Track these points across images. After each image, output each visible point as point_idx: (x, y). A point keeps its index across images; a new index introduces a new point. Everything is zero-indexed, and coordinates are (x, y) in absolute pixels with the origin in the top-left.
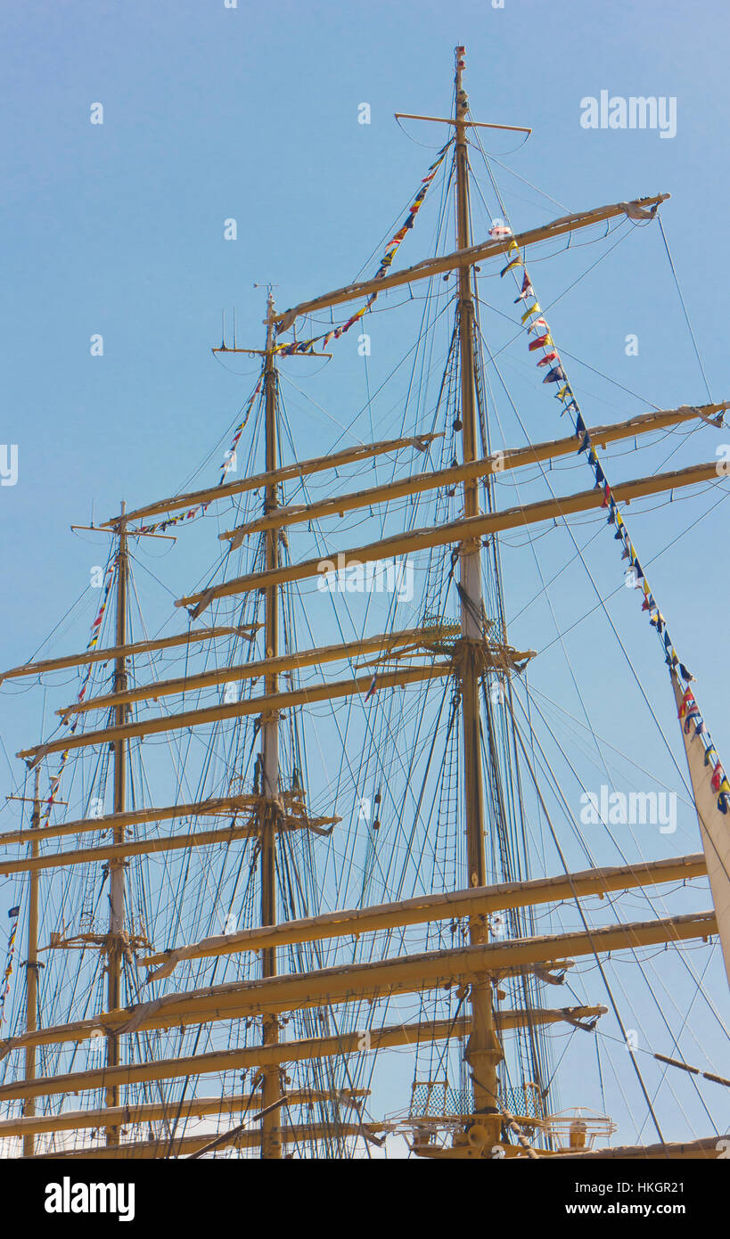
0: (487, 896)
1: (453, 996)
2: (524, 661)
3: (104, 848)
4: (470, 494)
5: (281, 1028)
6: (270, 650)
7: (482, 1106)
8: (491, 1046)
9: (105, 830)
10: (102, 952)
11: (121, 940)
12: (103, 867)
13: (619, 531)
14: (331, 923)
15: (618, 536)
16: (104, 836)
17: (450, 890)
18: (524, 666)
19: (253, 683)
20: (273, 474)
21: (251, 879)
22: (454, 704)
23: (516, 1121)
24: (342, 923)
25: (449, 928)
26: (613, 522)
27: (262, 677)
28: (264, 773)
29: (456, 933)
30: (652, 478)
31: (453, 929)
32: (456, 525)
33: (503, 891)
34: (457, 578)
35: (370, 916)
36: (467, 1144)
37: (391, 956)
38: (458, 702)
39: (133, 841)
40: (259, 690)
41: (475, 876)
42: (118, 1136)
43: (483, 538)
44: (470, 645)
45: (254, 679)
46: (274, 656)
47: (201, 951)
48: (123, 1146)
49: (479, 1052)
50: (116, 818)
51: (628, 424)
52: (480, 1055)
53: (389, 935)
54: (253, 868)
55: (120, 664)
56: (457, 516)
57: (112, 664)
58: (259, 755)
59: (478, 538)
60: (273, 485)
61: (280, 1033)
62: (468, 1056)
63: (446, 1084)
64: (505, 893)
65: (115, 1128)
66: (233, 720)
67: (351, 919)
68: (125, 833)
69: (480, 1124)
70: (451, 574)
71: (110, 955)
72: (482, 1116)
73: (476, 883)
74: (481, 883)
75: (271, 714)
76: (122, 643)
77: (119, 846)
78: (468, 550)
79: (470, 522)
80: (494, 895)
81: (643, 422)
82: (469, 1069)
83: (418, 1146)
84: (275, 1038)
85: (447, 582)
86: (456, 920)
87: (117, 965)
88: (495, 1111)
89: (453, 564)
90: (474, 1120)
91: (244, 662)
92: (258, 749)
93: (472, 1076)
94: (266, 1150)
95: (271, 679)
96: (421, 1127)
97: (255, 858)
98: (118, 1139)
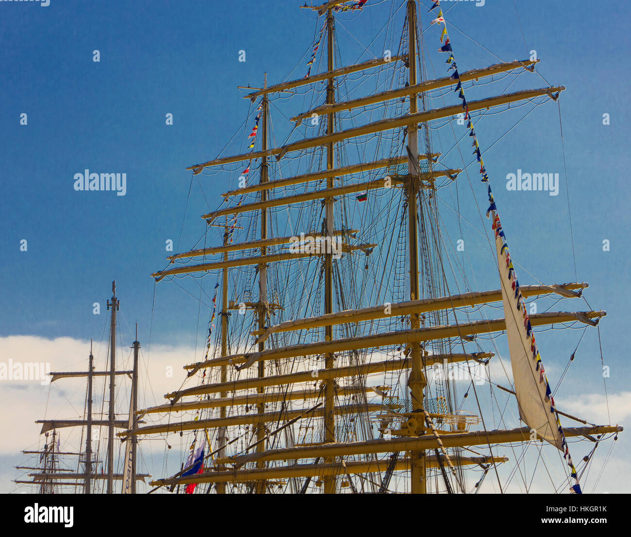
0: (418, 305)
1: (402, 354)
2: (456, 174)
3: (256, 258)
4: (413, 101)
5: (335, 360)
6: (329, 165)
7: (416, 408)
8: (421, 379)
9: (256, 248)
10: (255, 312)
11: (264, 306)
12: (256, 267)
13: (472, 132)
14: (344, 316)
15: (471, 134)
16: (256, 251)
17: (401, 301)
18: (456, 176)
19: (321, 182)
20: (331, 73)
21: (320, 283)
22: (405, 207)
23: (430, 417)
24: (349, 316)
25: (400, 320)
26: (470, 127)
27: (326, 179)
28: (326, 228)
29: (404, 322)
30: (500, 97)
31: (402, 321)
32: (406, 117)
33: (426, 302)
34: (406, 143)
35: (362, 313)
36: (407, 428)
37: (374, 333)
38: (407, 206)
39: (271, 254)
40: (324, 186)
41: (413, 295)
42: (264, 408)
43: (419, 124)
44: (412, 178)
45: (321, 180)
46: (331, 168)
47: (281, 329)
48: (266, 414)
49: (414, 382)
50: (262, 242)
51: (488, 69)
52: (415, 383)
53: (372, 322)
54: (321, 277)
55: (264, 159)
56: (406, 112)
57: (260, 159)
58: (324, 219)
59: (416, 124)
60: (332, 78)
61: (334, 363)
62: (409, 383)
63: (398, 397)
64: (427, 303)
65: (262, 404)
66: (311, 201)
67: (353, 315)
68: (267, 249)
69: (414, 418)
70: (403, 141)
71: (259, 314)
72: (415, 414)
73: (413, 298)
74: (416, 298)
75: (329, 198)
76: (265, 149)
77: (264, 257)
78: (411, 130)
79: (412, 116)
80: (421, 305)
81: (495, 68)
82: (410, 390)
83: (382, 429)
84: (332, 365)
85: (401, 146)
86: (404, 316)
87: (263, 319)
88: (422, 411)
89: (405, 135)
90: (411, 416)
91: (317, 171)
92: (324, 215)
93: (411, 393)
94: (327, 421)
95: (330, 180)
96: (384, 419)
97: (322, 272)
98: (264, 410)
